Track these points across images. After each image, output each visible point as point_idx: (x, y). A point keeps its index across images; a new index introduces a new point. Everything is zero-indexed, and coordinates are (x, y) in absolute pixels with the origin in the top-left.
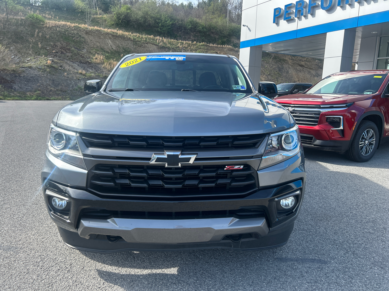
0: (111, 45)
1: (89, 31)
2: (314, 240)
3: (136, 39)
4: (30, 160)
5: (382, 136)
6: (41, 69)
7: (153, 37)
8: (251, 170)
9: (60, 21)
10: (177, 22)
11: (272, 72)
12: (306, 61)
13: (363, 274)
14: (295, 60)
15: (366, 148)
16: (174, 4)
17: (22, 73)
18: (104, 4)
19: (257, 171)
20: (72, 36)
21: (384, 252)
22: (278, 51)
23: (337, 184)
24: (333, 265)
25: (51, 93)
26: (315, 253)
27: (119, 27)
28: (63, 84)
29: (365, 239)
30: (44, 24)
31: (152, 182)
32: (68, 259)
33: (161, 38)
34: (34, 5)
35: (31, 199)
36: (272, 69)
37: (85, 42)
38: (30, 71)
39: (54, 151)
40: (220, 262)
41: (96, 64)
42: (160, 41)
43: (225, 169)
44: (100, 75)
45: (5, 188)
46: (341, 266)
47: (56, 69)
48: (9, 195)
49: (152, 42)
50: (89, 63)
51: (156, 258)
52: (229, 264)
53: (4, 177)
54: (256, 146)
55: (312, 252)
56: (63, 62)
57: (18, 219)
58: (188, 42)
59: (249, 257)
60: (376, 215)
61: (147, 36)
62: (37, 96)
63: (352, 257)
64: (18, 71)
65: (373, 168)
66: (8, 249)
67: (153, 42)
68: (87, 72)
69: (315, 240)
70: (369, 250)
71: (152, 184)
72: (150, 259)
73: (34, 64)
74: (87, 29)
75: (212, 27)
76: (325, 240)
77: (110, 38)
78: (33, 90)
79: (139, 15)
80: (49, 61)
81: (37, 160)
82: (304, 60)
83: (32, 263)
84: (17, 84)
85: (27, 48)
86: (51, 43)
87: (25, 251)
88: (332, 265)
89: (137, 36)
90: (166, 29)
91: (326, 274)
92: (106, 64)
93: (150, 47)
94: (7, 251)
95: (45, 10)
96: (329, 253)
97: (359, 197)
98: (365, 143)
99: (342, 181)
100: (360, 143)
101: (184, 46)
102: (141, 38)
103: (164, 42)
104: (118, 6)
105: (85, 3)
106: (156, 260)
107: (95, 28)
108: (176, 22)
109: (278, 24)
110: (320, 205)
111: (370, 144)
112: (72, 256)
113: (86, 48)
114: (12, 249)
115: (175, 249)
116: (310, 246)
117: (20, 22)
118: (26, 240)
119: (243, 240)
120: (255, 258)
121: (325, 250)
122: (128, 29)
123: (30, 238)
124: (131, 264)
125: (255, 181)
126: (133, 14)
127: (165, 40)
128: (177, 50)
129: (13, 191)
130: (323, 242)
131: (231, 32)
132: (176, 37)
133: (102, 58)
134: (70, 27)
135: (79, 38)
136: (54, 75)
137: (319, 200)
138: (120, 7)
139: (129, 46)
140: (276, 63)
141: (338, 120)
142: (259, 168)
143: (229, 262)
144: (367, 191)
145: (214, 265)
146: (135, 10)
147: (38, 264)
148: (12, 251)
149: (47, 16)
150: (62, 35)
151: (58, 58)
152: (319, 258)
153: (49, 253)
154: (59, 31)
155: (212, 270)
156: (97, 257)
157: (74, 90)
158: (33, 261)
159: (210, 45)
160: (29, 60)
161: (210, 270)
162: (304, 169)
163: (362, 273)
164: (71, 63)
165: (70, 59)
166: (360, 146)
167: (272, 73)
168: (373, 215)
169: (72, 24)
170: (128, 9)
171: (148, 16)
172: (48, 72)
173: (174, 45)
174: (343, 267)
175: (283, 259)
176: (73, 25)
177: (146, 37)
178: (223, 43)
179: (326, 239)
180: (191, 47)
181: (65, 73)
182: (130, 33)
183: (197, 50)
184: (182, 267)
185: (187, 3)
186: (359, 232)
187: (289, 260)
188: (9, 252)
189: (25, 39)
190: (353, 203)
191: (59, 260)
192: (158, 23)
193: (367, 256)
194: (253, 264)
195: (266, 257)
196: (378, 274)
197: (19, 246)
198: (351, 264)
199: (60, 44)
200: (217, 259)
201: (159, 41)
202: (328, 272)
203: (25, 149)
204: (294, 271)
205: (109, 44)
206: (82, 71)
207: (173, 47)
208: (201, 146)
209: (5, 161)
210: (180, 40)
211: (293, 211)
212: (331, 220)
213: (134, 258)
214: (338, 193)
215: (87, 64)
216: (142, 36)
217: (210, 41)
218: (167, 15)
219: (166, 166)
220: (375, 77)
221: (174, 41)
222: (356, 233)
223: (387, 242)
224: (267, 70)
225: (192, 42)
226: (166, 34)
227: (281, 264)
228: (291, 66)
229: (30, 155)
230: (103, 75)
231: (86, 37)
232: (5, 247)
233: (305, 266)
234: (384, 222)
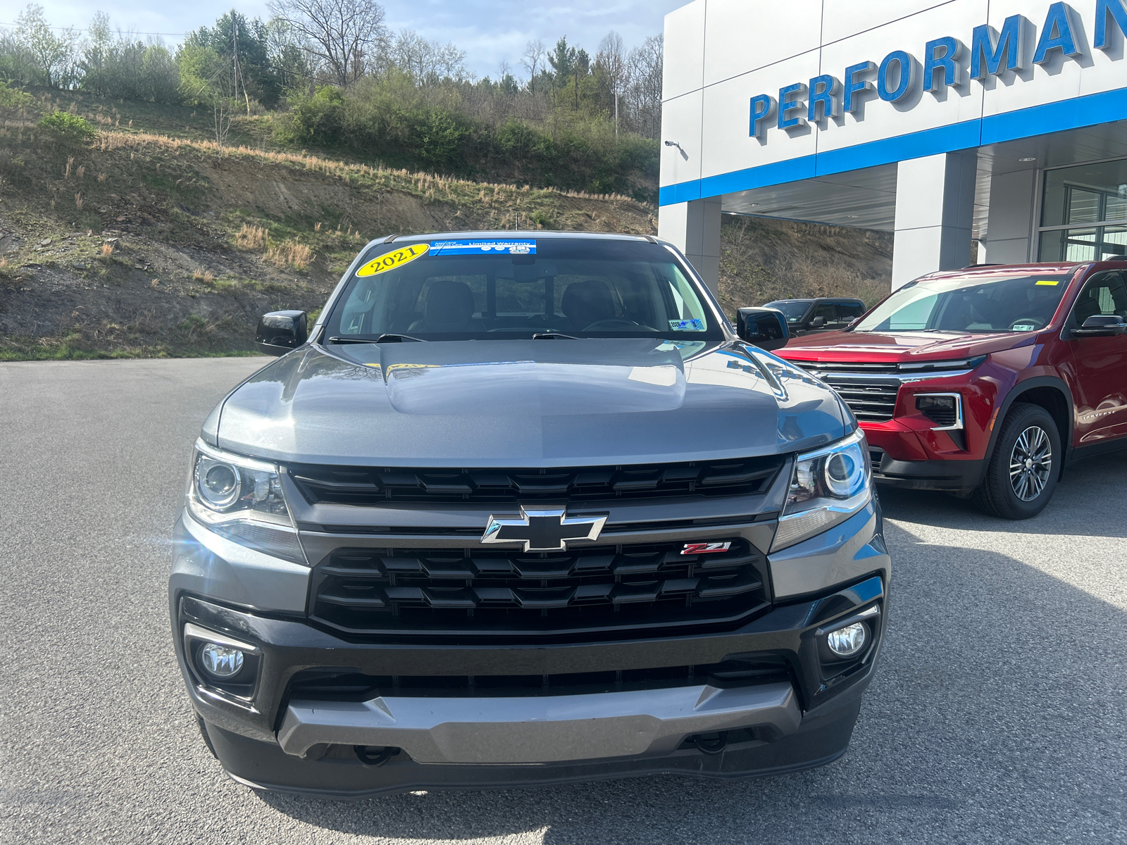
0: (286, 199)
1: (222, 158)
2: (914, 744)
3: (358, 181)
4: (78, 539)
5: (1070, 443)
6: (82, 269)
7: (407, 173)
8: (750, 555)
9: (136, 131)
10: (475, 131)
11: (745, 268)
12: (839, 234)
13: (1054, 832)
14: (810, 232)
15: (1029, 480)
16: (464, 81)
17: (25, 282)
18: (265, 82)
19: (766, 556)
20: (174, 173)
21: (1106, 768)
22: (764, 213)
23: (960, 585)
24: (973, 809)
25: (111, 338)
26: (921, 781)
27: (308, 148)
28: (146, 313)
29: (1051, 735)
30: (92, 143)
31: (487, 595)
32: (231, 820)
33: (429, 178)
34: (61, 87)
35: (99, 651)
36: (744, 260)
37: (210, 189)
38: (51, 275)
39: (208, 516)
40: (662, 813)
41: (243, 251)
42: (426, 185)
43: (682, 552)
44: (255, 284)
45: (15, 621)
46: (994, 814)
47: (126, 268)
48: (32, 642)
49: (403, 187)
50: (223, 248)
51: (482, 811)
52: (686, 817)
53: (8, 592)
54: (762, 489)
55: (912, 777)
56: (146, 247)
57: (68, 711)
58: (508, 186)
59: (741, 796)
60: (1073, 667)
61: (389, 171)
62: (69, 346)
63: (1021, 787)
64: (16, 277)
65: (1052, 536)
66: (54, 801)
67: (408, 188)
68: (216, 276)
69: (917, 742)
70: (1065, 764)
71: (485, 600)
72: (466, 813)
73: (63, 254)
74: (217, 153)
75: (574, 145)
76: (942, 741)
77: (284, 179)
78: (58, 329)
79: (365, 112)
80: (105, 248)
81: (98, 537)
82: (833, 232)
83: (129, 838)
84: (13, 314)
85: (42, 210)
86: (113, 195)
87: (103, 804)
88: (969, 812)
89: (362, 173)
90: (444, 152)
91: (955, 837)
92: (271, 251)
93: (398, 203)
94: (53, 805)
95: (93, 103)
96: (959, 778)
97: (1021, 618)
98: (1024, 466)
99: (971, 574)
100: (1011, 466)
101: (495, 199)
102: (371, 176)
103: (439, 188)
104: (307, 90)
105: (209, 81)
106: (483, 814)
107: (239, 152)
108: (471, 130)
109: (762, 139)
110: (918, 644)
111: (1039, 468)
112: (241, 813)
113: (215, 206)
114: (65, 799)
115: (545, 781)
116: (905, 761)
117: (20, 137)
118: (103, 773)
119: (730, 748)
120: (757, 798)
121: (947, 770)
122: (334, 153)
123: (113, 766)
124: (414, 829)
125: (762, 582)
126: (347, 110)
127: (441, 182)
128: (475, 210)
129: (43, 631)
130: (938, 749)
131: (627, 159)
132: (472, 173)
133: (260, 234)
134: (167, 150)
135: (194, 180)
136: (119, 286)
137: (914, 629)
138: (312, 91)
139: (339, 200)
140: (755, 242)
141: (949, 403)
142: (772, 547)
143: (686, 814)
144: (1041, 600)
145: (648, 823)
146: (353, 98)
147: (148, 839)
148: (66, 805)
149: (99, 118)
150: (144, 170)
151: (133, 236)
152: (933, 792)
153: (174, 806)
154: (136, 161)
155: (643, 836)
156: (315, 812)
157: (180, 328)
158: (131, 832)
159: (569, 195)
160: (48, 244)
161: (636, 838)
162: (885, 546)
163: (1052, 828)
164: (171, 250)
165: (167, 240)
166: (1011, 474)
167: (745, 270)
168: (1064, 666)
169: (173, 140)
170: (335, 98)
171: (391, 114)
172: (103, 279)
173: (468, 195)
174: (1001, 816)
175: (834, 799)
176: (177, 143)
177: (385, 174)
178: (606, 189)
179: (945, 738)
180: (516, 200)
181: (155, 281)
182: (341, 164)
183: (534, 210)
184: (558, 832)
185: (501, 80)
186: (1033, 717)
187: (851, 802)
188: (58, 807)
189: (37, 185)
190: (1008, 637)
191: (206, 827)
192: (420, 135)
193: (1062, 783)
194: (753, 815)
195: (789, 796)
196: (1095, 831)
197: (85, 789)
198: (1022, 807)
199: (139, 198)
200: (652, 806)
201: (424, 186)
202: (961, 831)
203: (57, 507)
204: (868, 831)
205: (281, 196)
206: (203, 274)
207: (463, 202)
208: (615, 491)
209: (4, 543)
210: (483, 182)
211: (863, 662)
212: (953, 684)
213: (420, 810)
214: (964, 609)
215: (216, 252)
216: (375, 171)
217: (568, 184)
218: (445, 113)
219: (527, 547)
220: (1039, 283)
221: (468, 185)
222: (1024, 719)
223: (1109, 741)
224: (731, 262)
225: (518, 188)
226: (442, 165)
227: (832, 812)
228: (799, 250)
229: (76, 524)
230: (265, 283)
231: (214, 176)
232: (43, 794)
233: (898, 816)
234: (1099, 687)
